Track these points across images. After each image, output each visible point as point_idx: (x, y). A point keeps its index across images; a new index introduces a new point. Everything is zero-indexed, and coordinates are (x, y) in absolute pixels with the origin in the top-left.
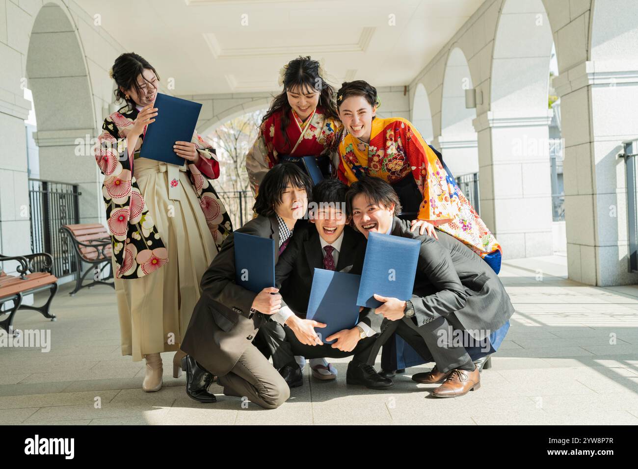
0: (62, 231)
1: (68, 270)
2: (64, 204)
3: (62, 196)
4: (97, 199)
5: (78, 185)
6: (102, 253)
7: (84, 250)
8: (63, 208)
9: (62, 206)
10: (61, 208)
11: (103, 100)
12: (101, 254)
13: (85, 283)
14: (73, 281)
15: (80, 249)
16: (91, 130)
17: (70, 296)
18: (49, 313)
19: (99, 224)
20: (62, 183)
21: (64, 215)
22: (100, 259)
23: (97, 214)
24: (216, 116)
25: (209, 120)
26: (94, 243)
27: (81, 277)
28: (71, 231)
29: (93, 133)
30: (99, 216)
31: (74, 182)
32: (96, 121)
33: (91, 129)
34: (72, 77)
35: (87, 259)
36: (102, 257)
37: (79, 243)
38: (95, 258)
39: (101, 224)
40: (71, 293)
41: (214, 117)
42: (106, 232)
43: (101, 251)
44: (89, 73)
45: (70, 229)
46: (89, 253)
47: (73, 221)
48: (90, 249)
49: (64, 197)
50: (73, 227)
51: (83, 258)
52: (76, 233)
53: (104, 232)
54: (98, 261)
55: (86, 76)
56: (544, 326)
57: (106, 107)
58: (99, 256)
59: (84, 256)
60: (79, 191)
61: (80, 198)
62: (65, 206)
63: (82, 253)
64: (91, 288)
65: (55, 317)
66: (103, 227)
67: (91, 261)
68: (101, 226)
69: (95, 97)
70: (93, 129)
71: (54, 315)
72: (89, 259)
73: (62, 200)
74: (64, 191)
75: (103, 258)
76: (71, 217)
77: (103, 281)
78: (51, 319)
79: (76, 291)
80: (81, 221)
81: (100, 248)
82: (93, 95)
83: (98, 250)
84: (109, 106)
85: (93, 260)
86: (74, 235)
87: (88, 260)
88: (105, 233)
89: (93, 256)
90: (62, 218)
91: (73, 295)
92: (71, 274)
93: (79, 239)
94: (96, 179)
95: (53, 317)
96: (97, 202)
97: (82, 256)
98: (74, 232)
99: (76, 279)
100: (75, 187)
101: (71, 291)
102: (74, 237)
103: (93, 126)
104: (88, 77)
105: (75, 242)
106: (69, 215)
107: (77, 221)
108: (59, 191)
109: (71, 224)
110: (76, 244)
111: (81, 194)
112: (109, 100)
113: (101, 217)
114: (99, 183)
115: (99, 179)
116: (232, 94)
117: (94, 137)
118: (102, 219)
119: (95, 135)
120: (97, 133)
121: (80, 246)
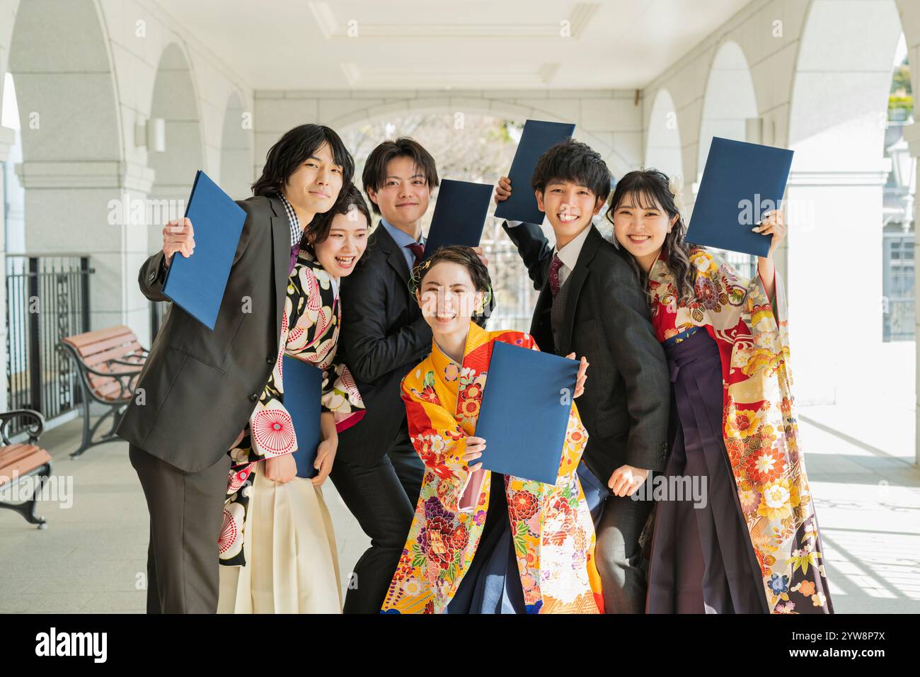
0: (60, 348)
1: (69, 403)
2: (65, 291)
3: (62, 279)
4: (121, 281)
5: (89, 257)
6: (129, 388)
7: (96, 380)
8: (63, 299)
9: (62, 295)
10: (60, 298)
11: (136, 111)
12: (127, 390)
13: (96, 437)
15: (90, 380)
16: (115, 165)
17: (72, 459)
18: (34, 515)
19: (122, 327)
20: (62, 255)
21: (65, 310)
22: (124, 399)
23: (121, 307)
26: (115, 369)
27: (91, 427)
28: (75, 349)
29: (118, 168)
30: (124, 309)
31: (84, 251)
32: (124, 150)
33: (114, 161)
35: (102, 397)
36: (127, 394)
37: (88, 370)
38: (116, 396)
39: (126, 328)
40: (73, 455)
42: (135, 341)
43: (126, 384)
44: (115, 69)
45: (75, 346)
46: (106, 384)
47: (78, 317)
49: (66, 278)
50: (78, 340)
51: (96, 396)
52: (85, 351)
53: (132, 342)
54: (121, 402)
55: (109, 72)
57: (142, 123)
58: (122, 392)
59: (97, 393)
60: (91, 265)
61: (92, 278)
62: (67, 295)
63: (93, 387)
65: (44, 521)
66: (130, 332)
68: (126, 331)
69: (123, 108)
70: (119, 162)
71: (42, 518)
72: (105, 397)
73: (63, 286)
74: (66, 270)
75: (129, 397)
76: (77, 310)
78: (38, 525)
79: (81, 451)
81: (125, 379)
82: (120, 104)
83: (121, 382)
84: (147, 122)
85: (113, 399)
86: (81, 355)
87: (103, 399)
88: (134, 344)
89: (113, 392)
90: (61, 316)
91: (76, 458)
92: (74, 409)
93: (88, 362)
94: (120, 246)
95: (41, 522)
96: (121, 286)
97: (93, 391)
98: (81, 350)
100: (85, 261)
101: (74, 450)
102: (81, 359)
103: (119, 157)
104: (113, 75)
105: (82, 367)
106: (73, 308)
107: (86, 327)
108: (58, 270)
109: (75, 334)
110: (85, 371)
111: (93, 271)
112: (146, 108)
113: (127, 312)
114: (126, 252)
115: (126, 246)
116: (351, 92)
117: (119, 176)
118: (129, 314)
119: (121, 173)
120: (125, 169)
121: (91, 375)
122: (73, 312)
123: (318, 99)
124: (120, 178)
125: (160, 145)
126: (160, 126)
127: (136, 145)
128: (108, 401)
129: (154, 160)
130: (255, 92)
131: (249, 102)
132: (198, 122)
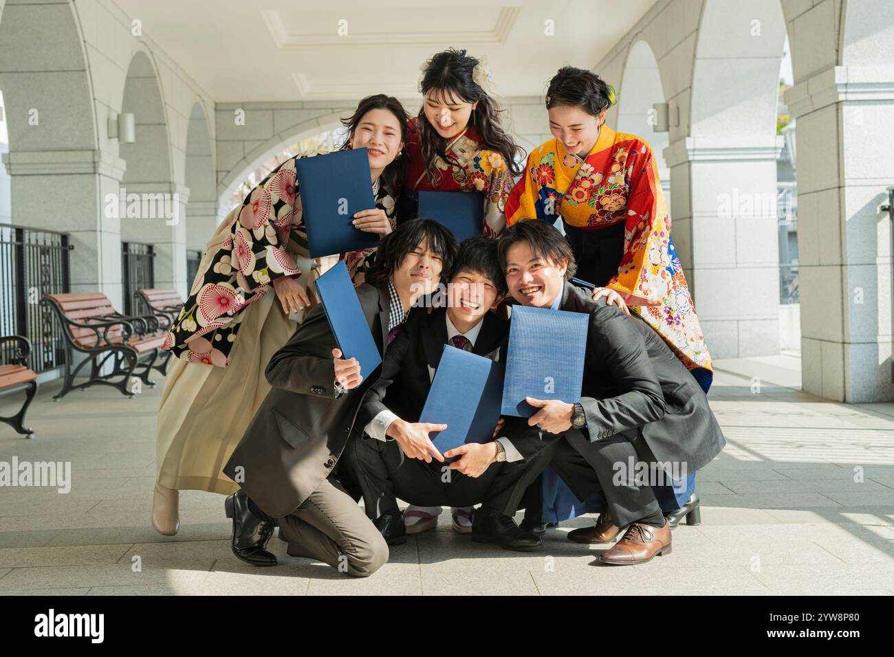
0: (43, 302)
1: (52, 363)
2: (48, 263)
3: (45, 251)
4: (97, 256)
5: (69, 235)
6: (104, 337)
7: (76, 332)
8: (45, 268)
9: (45, 265)
10: (43, 268)
11: (109, 108)
12: (103, 339)
13: (77, 381)
14: (58, 379)
15: (70, 331)
16: (91, 153)
17: (55, 401)
18: (23, 426)
19: (98, 293)
20: (45, 231)
21: (48, 279)
22: (101, 347)
23: (97, 279)
24: (278, 134)
25: (267, 140)
26: (92, 322)
27: (72, 372)
28: (57, 304)
29: (94, 156)
30: (100, 281)
31: (63, 230)
32: (98, 139)
33: (89, 150)
34: (63, 71)
35: (81, 346)
36: (103, 343)
37: (69, 322)
38: (93, 345)
39: (102, 294)
40: (56, 397)
41: (274, 136)
42: (110, 306)
43: (102, 335)
44: (89, 67)
45: (57, 301)
46: (84, 337)
47: (59, 288)
48: (85, 331)
49: (48, 251)
50: (60, 297)
51: (75, 344)
52: (66, 306)
53: (107, 306)
54: (97, 349)
55: (84, 70)
56: (766, 461)
57: (114, 117)
58: (99, 342)
59: (77, 342)
60: (71, 243)
61: (72, 254)
62: (49, 266)
63: (73, 337)
64: (86, 389)
65: (32, 433)
66: (105, 298)
67: (87, 349)
68: (101, 297)
69: (96, 101)
70: (94, 150)
71: (31, 429)
72: (84, 346)
73: (45, 257)
74: (49, 244)
75: (105, 346)
76: (58, 283)
77: (104, 380)
78: (27, 435)
79: (63, 394)
80: (72, 288)
81: (101, 330)
82: (94, 99)
83: (97, 333)
84: (118, 116)
85: (90, 348)
86: (62, 309)
87: (82, 348)
88: (109, 308)
89: (90, 341)
90: (44, 284)
91: (59, 400)
92: (56, 368)
93: (70, 316)
94: (96, 226)
95: (30, 433)
96: (97, 261)
97: (73, 341)
98: (62, 304)
99: (63, 375)
100: (65, 238)
101: (56, 394)
102: (62, 313)
103: (94, 145)
104: (88, 72)
105: (63, 319)
106: (55, 280)
107: (66, 290)
108: (41, 243)
109: (57, 293)
110: (66, 323)
111: (72, 248)
112: (117, 107)
113: (102, 284)
114: (101, 231)
115: (101, 226)
116: (303, 102)
117: (94, 163)
118: (104, 286)
119: (96, 160)
120: (100, 156)
121: (71, 327)
122: (55, 284)
123: (273, 110)
124: (95, 164)
125: (131, 137)
126: (130, 119)
127: (110, 138)
128: (85, 349)
129: (126, 151)
130: (216, 104)
131: (211, 113)
132: (165, 124)
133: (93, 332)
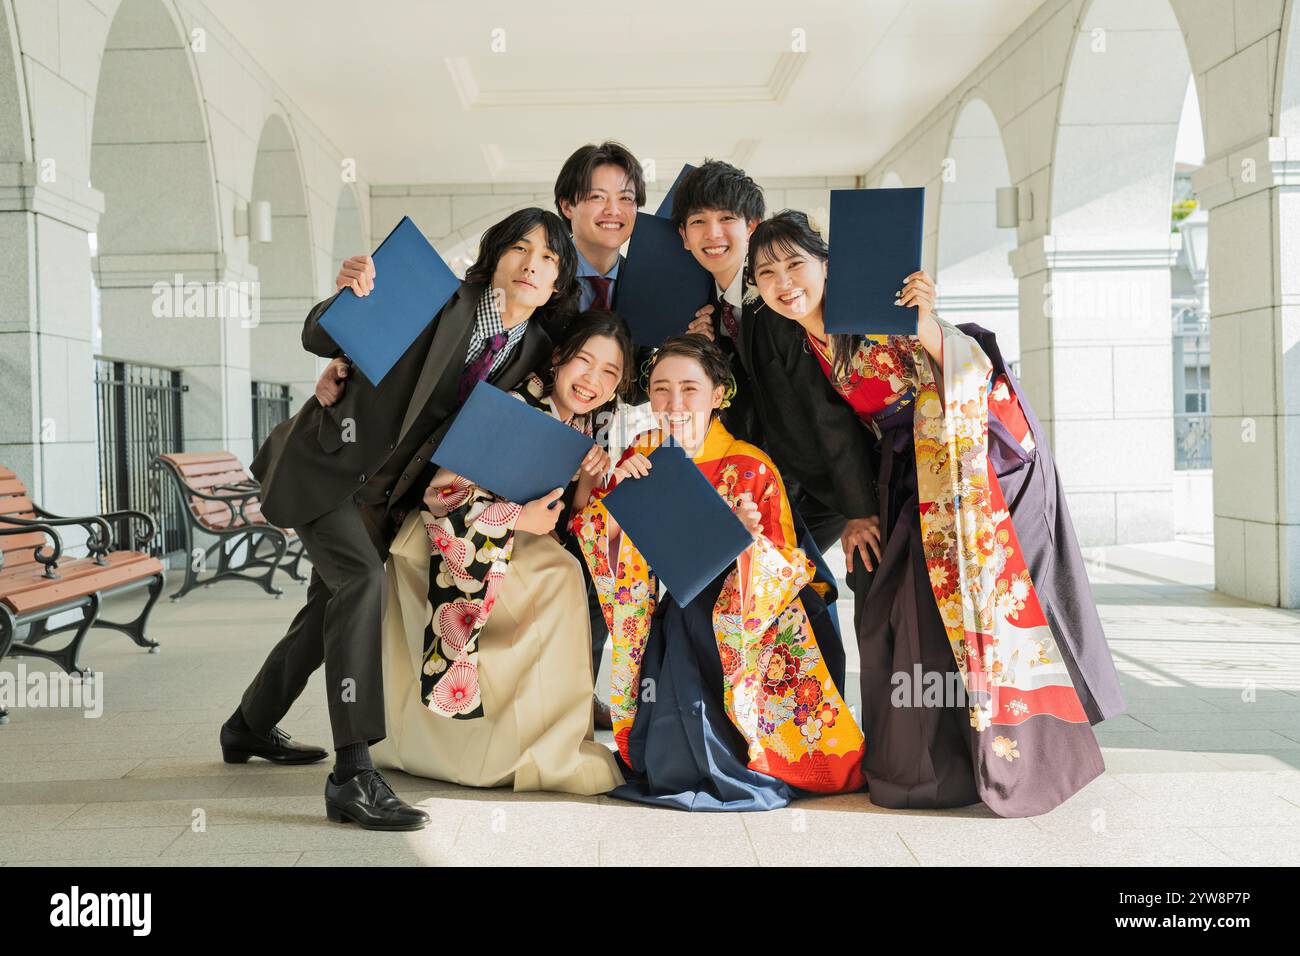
0: (157, 465)
1: (161, 548)
2: (155, 410)
3: (151, 394)
4: (220, 400)
5: (182, 371)
6: (241, 514)
7: (201, 506)
8: (152, 417)
9: (151, 413)
10: (149, 417)
11: (236, 193)
12: (239, 516)
13: (201, 575)
15: (193, 504)
16: (212, 256)
17: (172, 602)
18: (145, 636)
19: (225, 452)
20: (152, 367)
21: (155, 433)
22: (235, 527)
23: (221, 433)
24: (458, 230)
25: (442, 239)
26: (220, 493)
28: (175, 467)
29: (216, 262)
30: (225, 435)
31: (174, 364)
32: (222, 238)
33: (210, 253)
34: (175, 142)
35: (208, 525)
36: (239, 522)
37: (192, 492)
38: (225, 525)
39: (228, 453)
40: (174, 597)
41: (452, 232)
42: (241, 470)
43: (237, 509)
44: (210, 137)
45: (175, 464)
46: (211, 513)
47: (170, 445)
48: (211, 505)
49: (156, 394)
50: (177, 458)
51: (201, 524)
52: (187, 470)
53: (236, 471)
54: (231, 530)
55: (204, 142)
56: (1190, 688)
57: (243, 207)
58: (233, 520)
59: (202, 520)
60: (184, 382)
61: (186, 398)
62: (157, 414)
63: (198, 514)
64: (211, 586)
65: (156, 645)
66: (234, 459)
67: (217, 530)
68: (229, 457)
69: (220, 187)
70: (216, 253)
71: (155, 640)
72: (212, 525)
73: (152, 401)
74: (156, 383)
75: (242, 526)
76: (168, 438)
77: (234, 572)
78: (149, 648)
79: (183, 592)
80: (187, 445)
81: (236, 503)
82: (217, 182)
83: (231, 507)
84: (249, 205)
85: (222, 528)
86: (183, 475)
87: (210, 528)
88: (238, 473)
89: (222, 519)
90: (150, 440)
91: (178, 600)
93: (192, 484)
94: (219, 358)
95: (154, 645)
96: (220, 407)
97: (198, 518)
98: (182, 468)
100: (176, 375)
101: (175, 592)
102: (183, 479)
103: (217, 247)
104: (208, 144)
105: (184, 489)
106: (164, 434)
107: (181, 448)
108: (146, 382)
109: (170, 452)
110: (187, 493)
111: (187, 389)
112: (246, 192)
113: (228, 439)
114: (226, 366)
115: (226, 358)
116: (492, 185)
117: (217, 270)
118: (231, 442)
119: (219, 267)
120: (225, 262)
121: (195, 498)
122: (164, 440)
123: (451, 196)
124: (218, 273)
125: (266, 234)
126: (265, 210)
127: (237, 236)
128: (214, 530)
129: (259, 254)
130: (371, 187)
131: (365, 199)
132: (306, 216)
133: (223, 505)
